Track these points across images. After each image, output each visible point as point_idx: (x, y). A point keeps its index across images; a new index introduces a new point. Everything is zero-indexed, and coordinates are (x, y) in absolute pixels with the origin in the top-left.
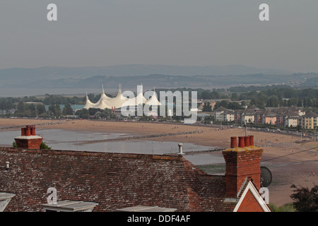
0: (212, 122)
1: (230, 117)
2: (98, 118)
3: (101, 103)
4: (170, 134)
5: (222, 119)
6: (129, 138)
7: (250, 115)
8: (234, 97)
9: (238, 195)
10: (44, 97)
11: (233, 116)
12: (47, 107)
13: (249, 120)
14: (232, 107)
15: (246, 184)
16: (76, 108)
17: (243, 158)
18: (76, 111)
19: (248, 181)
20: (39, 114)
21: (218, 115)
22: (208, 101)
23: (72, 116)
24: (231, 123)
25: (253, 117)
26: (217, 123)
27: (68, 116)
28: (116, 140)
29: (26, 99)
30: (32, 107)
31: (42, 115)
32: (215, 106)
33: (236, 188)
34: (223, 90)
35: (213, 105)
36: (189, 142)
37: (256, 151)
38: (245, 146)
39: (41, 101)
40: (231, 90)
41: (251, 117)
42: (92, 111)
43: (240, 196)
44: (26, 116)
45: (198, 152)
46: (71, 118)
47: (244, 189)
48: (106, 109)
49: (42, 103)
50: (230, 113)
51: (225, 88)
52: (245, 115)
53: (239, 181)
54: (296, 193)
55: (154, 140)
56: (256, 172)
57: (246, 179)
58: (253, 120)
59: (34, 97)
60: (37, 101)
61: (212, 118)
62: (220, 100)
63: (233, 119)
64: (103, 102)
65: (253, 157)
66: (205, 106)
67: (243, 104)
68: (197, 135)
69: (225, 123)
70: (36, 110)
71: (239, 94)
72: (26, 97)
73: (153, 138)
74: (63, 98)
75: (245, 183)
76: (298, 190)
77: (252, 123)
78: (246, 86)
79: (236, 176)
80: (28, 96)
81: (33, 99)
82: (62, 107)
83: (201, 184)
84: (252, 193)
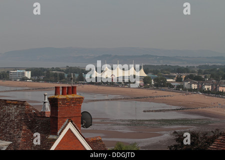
0: (181, 89)
1: (194, 86)
2: (101, 84)
4: (150, 97)
5: (189, 87)
6: (121, 99)
7: (208, 85)
8: (200, 72)
9: (59, 133)
10: (65, 69)
11: (196, 85)
12: (66, 75)
13: (208, 89)
14: (197, 79)
15: (67, 125)
17: (64, 104)
19: (68, 122)
20: (60, 80)
21: (186, 84)
22: (181, 74)
23: (83, 82)
24: (195, 90)
25: (210, 86)
26: (185, 90)
27: (81, 82)
28: (111, 100)
29: (53, 69)
30: (55, 75)
31: (62, 80)
32: (185, 78)
33: (57, 127)
34: (194, 67)
35: (183, 77)
36: (163, 103)
37: (77, 98)
38: (68, 94)
39: (63, 71)
40: (200, 67)
41: (209, 87)
43: (60, 134)
44: (51, 81)
45: (168, 110)
46: (82, 83)
47: (64, 128)
49: (63, 72)
50: (195, 83)
51: (196, 66)
52: (205, 85)
53: (60, 122)
54: (178, 137)
55: (138, 101)
56: (77, 115)
57: (67, 121)
58: (211, 88)
59: (58, 68)
60: (60, 71)
61: (181, 86)
62: (189, 74)
63: (196, 88)
65: (74, 103)
66: (177, 78)
67: (206, 77)
68: (169, 98)
69: (191, 90)
70: (58, 77)
71: (203, 70)
72: (53, 68)
73: (138, 99)
74: (79, 69)
75: (65, 123)
76: (179, 135)
77: (209, 91)
78: (210, 64)
79: (58, 118)
80: (55, 67)
81: (58, 69)
82: (77, 75)
83: (36, 123)
84: (72, 132)
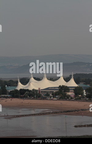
2: (27, 97)
3: (29, 85)
4: (82, 110)
6: (49, 113)
16: (10, 89)
18: (9, 91)
23: (6, 96)
27: (3, 95)
28: (39, 114)
42: (22, 91)
48: (33, 90)
64: (31, 84)
73: (69, 113)
